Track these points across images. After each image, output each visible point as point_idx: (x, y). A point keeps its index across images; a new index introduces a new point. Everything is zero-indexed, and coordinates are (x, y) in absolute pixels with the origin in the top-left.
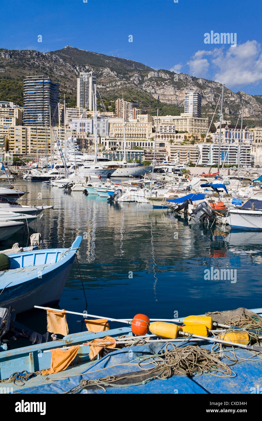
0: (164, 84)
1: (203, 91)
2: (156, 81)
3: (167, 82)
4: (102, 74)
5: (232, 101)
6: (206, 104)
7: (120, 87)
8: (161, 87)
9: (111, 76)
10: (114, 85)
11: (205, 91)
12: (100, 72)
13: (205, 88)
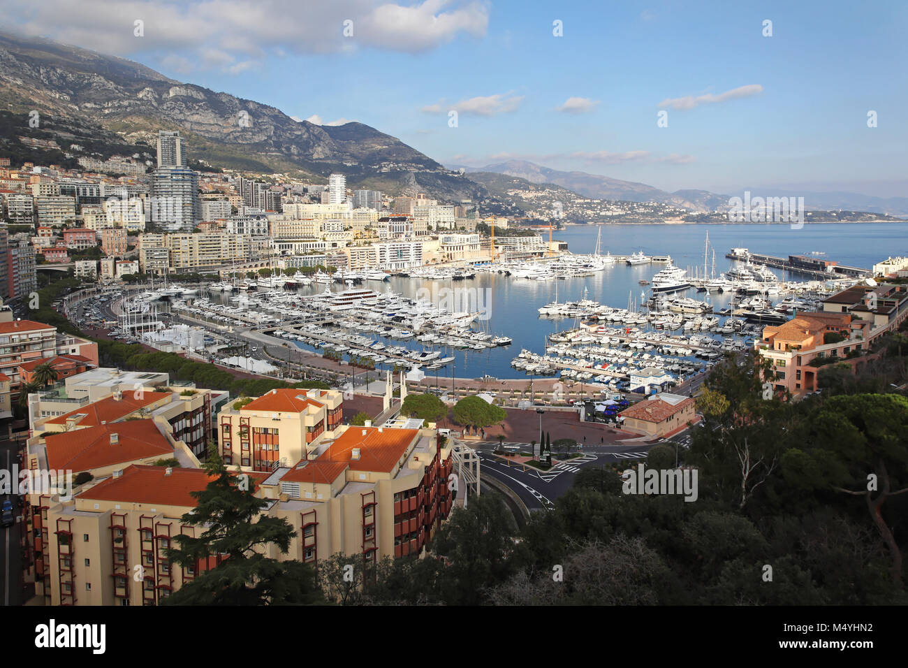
0: (197, 108)
1: (256, 120)
2: (185, 102)
3: (202, 104)
4: (90, 84)
5: (297, 136)
6: (265, 140)
7: (128, 110)
8: (194, 111)
9: (108, 90)
10: (116, 105)
11: (259, 121)
12: (86, 81)
13: (260, 117)
